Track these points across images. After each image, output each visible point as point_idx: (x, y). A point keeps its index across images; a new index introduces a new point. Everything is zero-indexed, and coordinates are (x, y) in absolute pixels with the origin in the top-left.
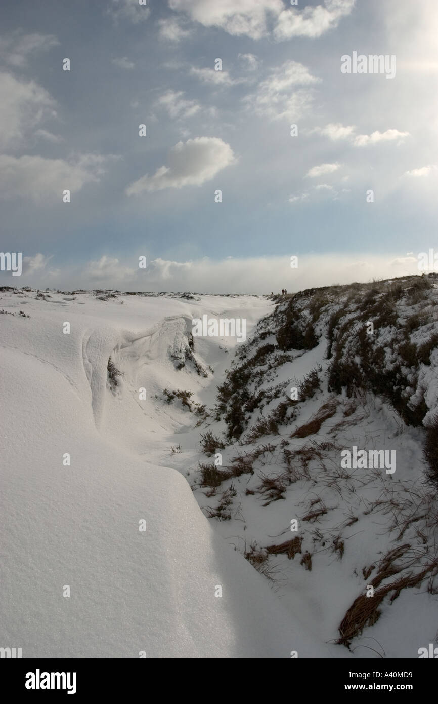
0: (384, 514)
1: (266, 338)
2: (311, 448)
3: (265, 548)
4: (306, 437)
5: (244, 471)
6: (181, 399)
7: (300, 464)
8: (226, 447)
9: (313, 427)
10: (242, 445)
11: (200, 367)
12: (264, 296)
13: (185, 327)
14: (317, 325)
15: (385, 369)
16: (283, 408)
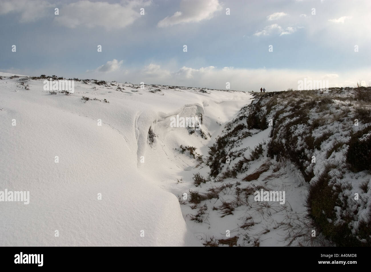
0: (284, 230)
1: (242, 120)
2: (251, 188)
3: (218, 240)
4: (250, 181)
5: (214, 197)
6: (189, 151)
7: (244, 196)
8: (207, 182)
9: (255, 176)
10: (215, 182)
11: (204, 133)
12: (249, 92)
13: (197, 111)
14: (268, 116)
15: (296, 149)
16: (241, 163)
